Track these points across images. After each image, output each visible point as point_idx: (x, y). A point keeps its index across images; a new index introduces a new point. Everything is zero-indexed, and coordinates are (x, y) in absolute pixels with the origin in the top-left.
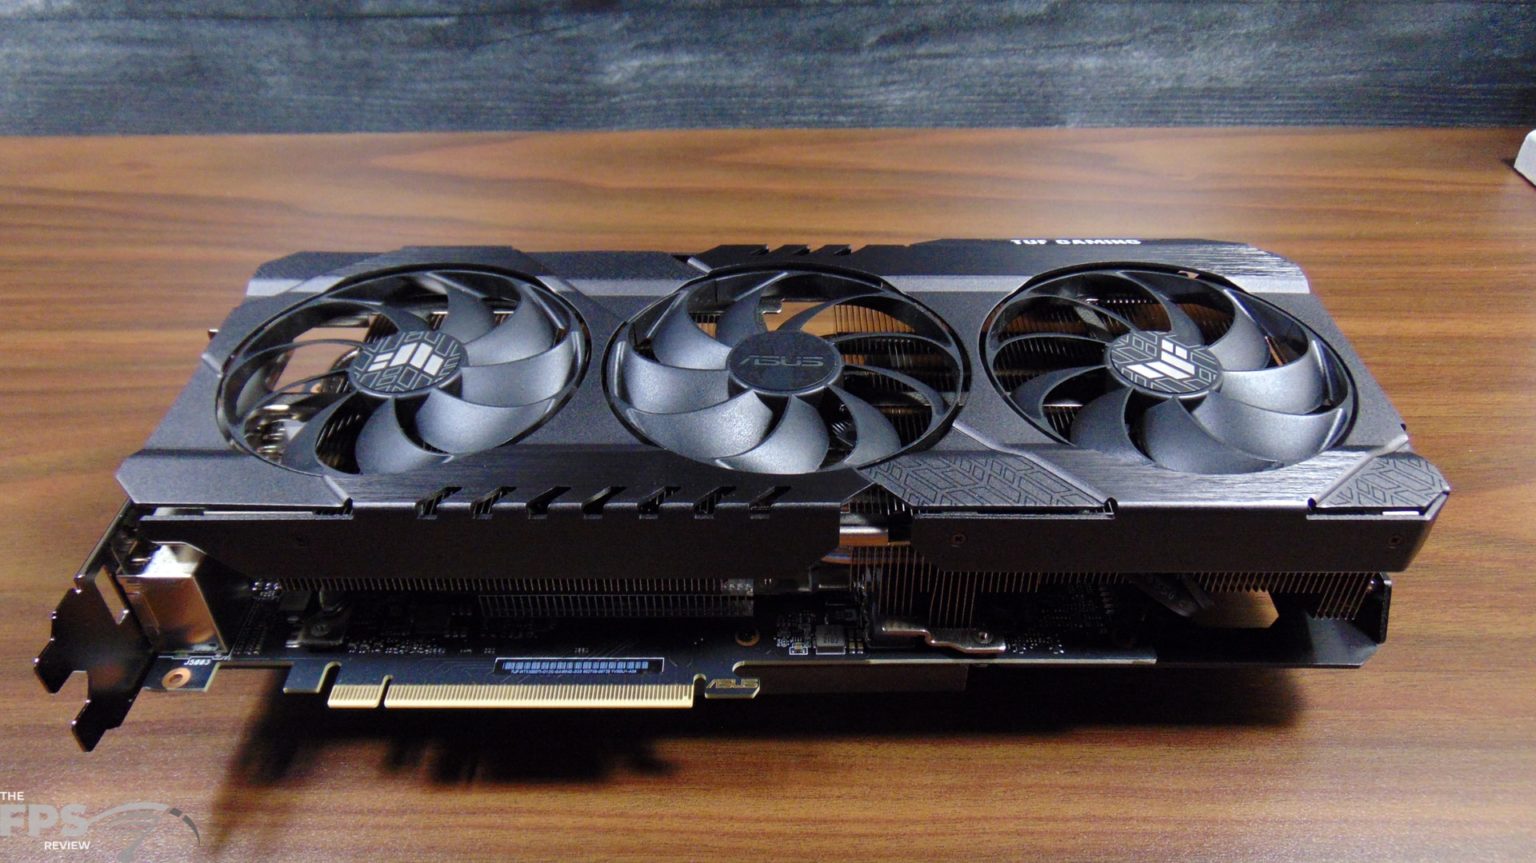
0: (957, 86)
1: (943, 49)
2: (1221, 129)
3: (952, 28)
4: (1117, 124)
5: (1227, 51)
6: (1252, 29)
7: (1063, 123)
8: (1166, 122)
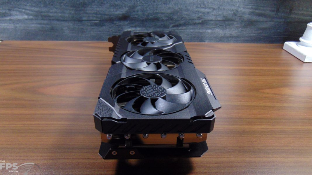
0: (186, 35)
1: (183, 28)
2: (233, 43)
3: (185, 24)
4: (214, 42)
5: (233, 29)
6: (237, 26)
7: (205, 42)
8: (223, 42)
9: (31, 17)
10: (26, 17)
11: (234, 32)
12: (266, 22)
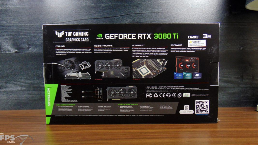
9: (24, 88)
10: (19, 88)
12: (234, 87)
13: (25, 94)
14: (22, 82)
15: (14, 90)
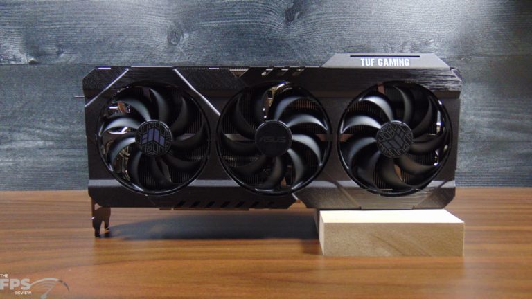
9: (51, 143)
10: (41, 143)
11: (462, 163)
12: (528, 141)
13: (52, 156)
14: (46, 129)
15: (30, 146)
